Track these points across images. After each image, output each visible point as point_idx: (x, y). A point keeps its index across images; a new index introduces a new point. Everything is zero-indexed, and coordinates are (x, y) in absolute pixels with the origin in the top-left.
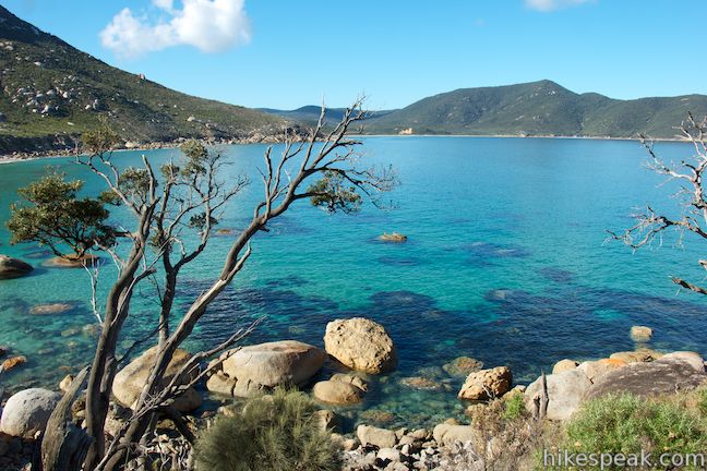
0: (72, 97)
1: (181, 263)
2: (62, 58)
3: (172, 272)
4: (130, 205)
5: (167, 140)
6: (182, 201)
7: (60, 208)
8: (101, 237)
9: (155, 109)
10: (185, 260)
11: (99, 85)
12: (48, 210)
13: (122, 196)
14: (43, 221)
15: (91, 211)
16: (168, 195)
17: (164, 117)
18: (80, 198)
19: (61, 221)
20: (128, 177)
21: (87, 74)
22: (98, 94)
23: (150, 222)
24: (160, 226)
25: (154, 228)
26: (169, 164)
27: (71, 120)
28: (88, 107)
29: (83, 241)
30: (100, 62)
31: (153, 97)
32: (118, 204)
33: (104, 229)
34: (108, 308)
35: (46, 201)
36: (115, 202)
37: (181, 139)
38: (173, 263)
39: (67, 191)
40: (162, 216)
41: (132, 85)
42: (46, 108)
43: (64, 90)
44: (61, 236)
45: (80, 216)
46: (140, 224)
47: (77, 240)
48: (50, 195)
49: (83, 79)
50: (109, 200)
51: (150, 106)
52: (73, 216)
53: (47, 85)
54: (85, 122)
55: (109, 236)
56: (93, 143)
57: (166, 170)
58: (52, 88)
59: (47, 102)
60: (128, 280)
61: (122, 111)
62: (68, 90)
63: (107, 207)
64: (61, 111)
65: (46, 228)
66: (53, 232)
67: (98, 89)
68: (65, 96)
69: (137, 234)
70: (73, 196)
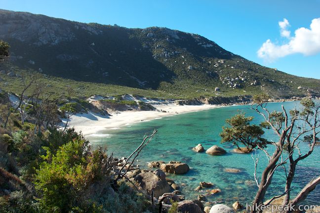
0: (246, 80)
1: (298, 160)
2: (242, 64)
3: (293, 163)
4: (275, 129)
5: (287, 98)
6: (300, 128)
7: (242, 129)
8: (260, 143)
9: (282, 84)
10: (301, 158)
11: (257, 74)
12: (237, 129)
13: (271, 124)
14: (235, 135)
15: (257, 131)
16: (293, 125)
17: (286, 87)
18: (252, 124)
19: (242, 134)
20: (273, 116)
21: (252, 70)
22: (256, 78)
23: (285, 138)
24: (289, 140)
25: (286, 140)
26: (294, 109)
27: (245, 90)
28: (252, 84)
29: (251, 144)
30: (257, 64)
31: (281, 78)
32: (269, 128)
33: (261, 140)
34: (262, 179)
35: (237, 126)
36: (267, 127)
37: (294, 97)
38: (294, 158)
39: (246, 121)
40: (290, 135)
41: (271, 73)
42: (235, 85)
43: (242, 77)
44: (242, 141)
45: (251, 133)
46: (280, 139)
47: (249, 144)
48: (239, 123)
49: (250, 72)
50: (264, 126)
51: (279, 82)
52: (248, 132)
53: (236, 76)
54: (251, 90)
55: (264, 143)
56: (258, 99)
57: (292, 113)
58: (238, 77)
59: (235, 83)
60: (273, 166)
61: (266, 85)
62: (244, 77)
63: (263, 129)
64: (241, 86)
65: (236, 137)
66: (239, 139)
67: (257, 76)
68: (243, 80)
69: (278, 143)
70: (248, 124)
